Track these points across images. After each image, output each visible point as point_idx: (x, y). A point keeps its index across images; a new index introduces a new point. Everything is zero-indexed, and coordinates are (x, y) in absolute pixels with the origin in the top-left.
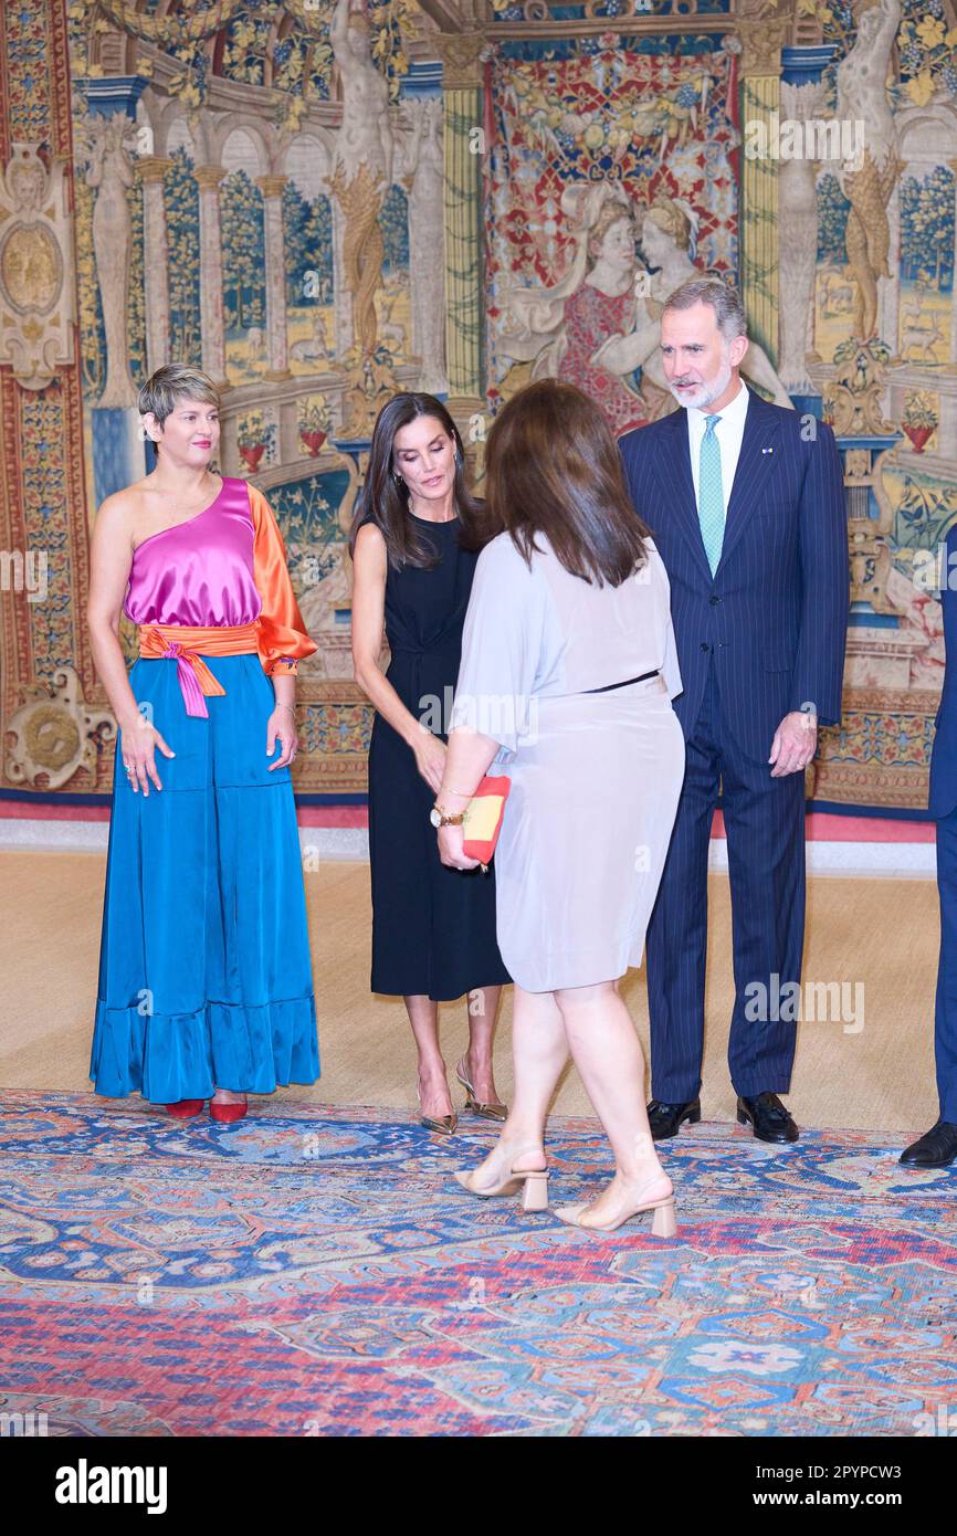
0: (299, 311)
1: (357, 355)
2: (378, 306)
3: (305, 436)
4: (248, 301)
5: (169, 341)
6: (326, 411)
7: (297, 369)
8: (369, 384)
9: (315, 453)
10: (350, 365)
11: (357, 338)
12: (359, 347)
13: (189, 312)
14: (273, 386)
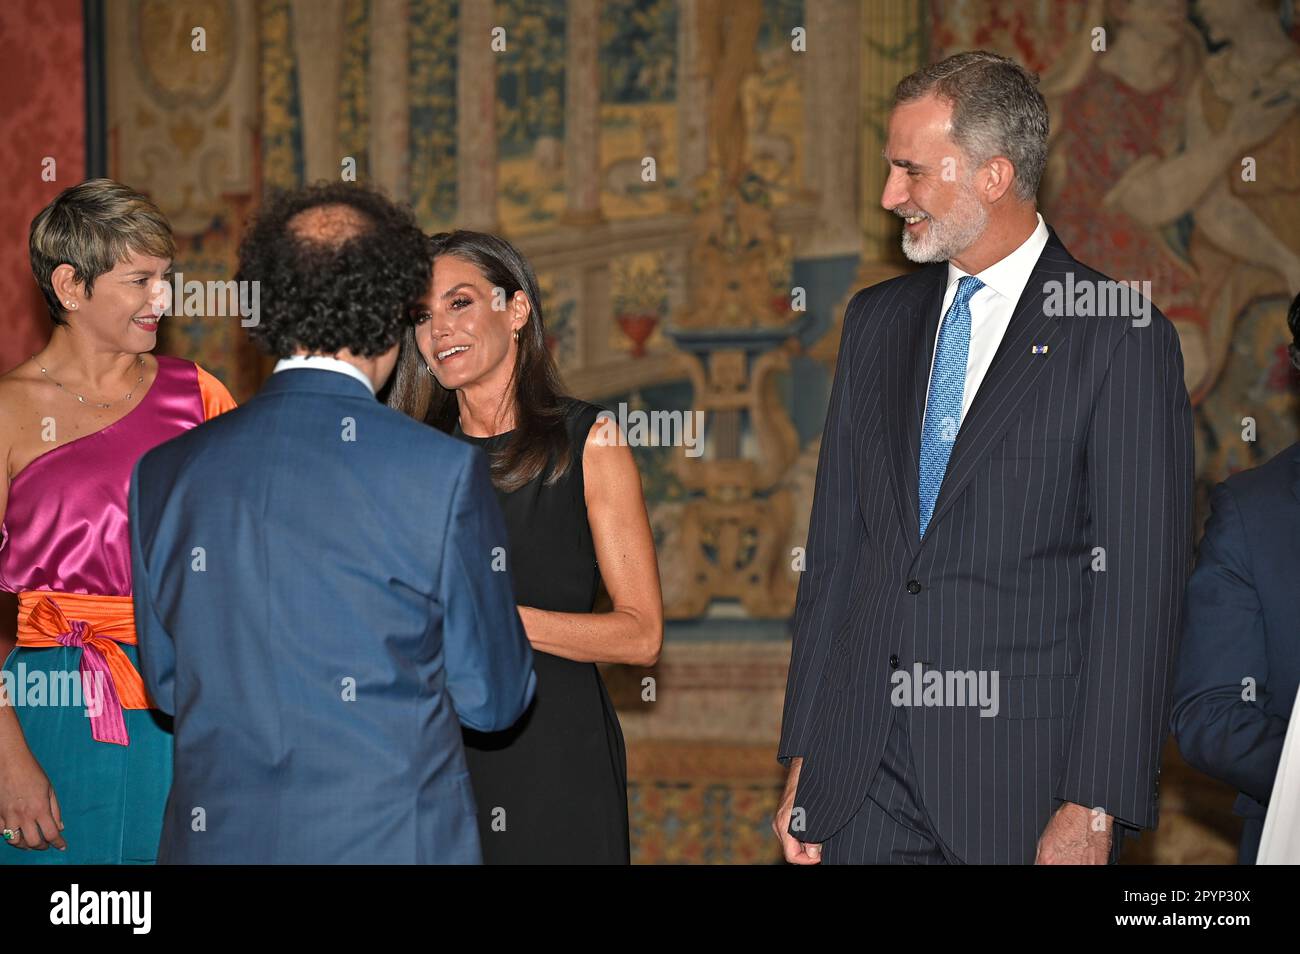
0: (620, 111)
1: (713, 183)
2: (749, 104)
3: (623, 322)
4: (536, 90)
5: (405, 156)
6: (661, 280)
7: (614, 207)
8: (731, 237)
9: (640, 352)
10: (701, 202)
11: (715, 156)
12: (716, 173)
13: (441, 110)
14: (574, 236)
